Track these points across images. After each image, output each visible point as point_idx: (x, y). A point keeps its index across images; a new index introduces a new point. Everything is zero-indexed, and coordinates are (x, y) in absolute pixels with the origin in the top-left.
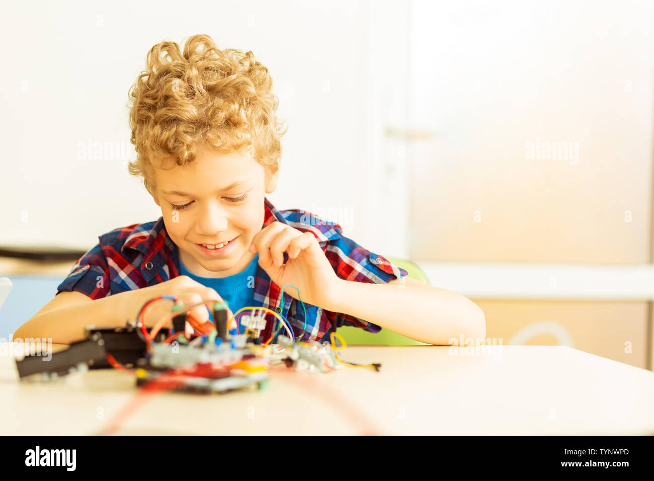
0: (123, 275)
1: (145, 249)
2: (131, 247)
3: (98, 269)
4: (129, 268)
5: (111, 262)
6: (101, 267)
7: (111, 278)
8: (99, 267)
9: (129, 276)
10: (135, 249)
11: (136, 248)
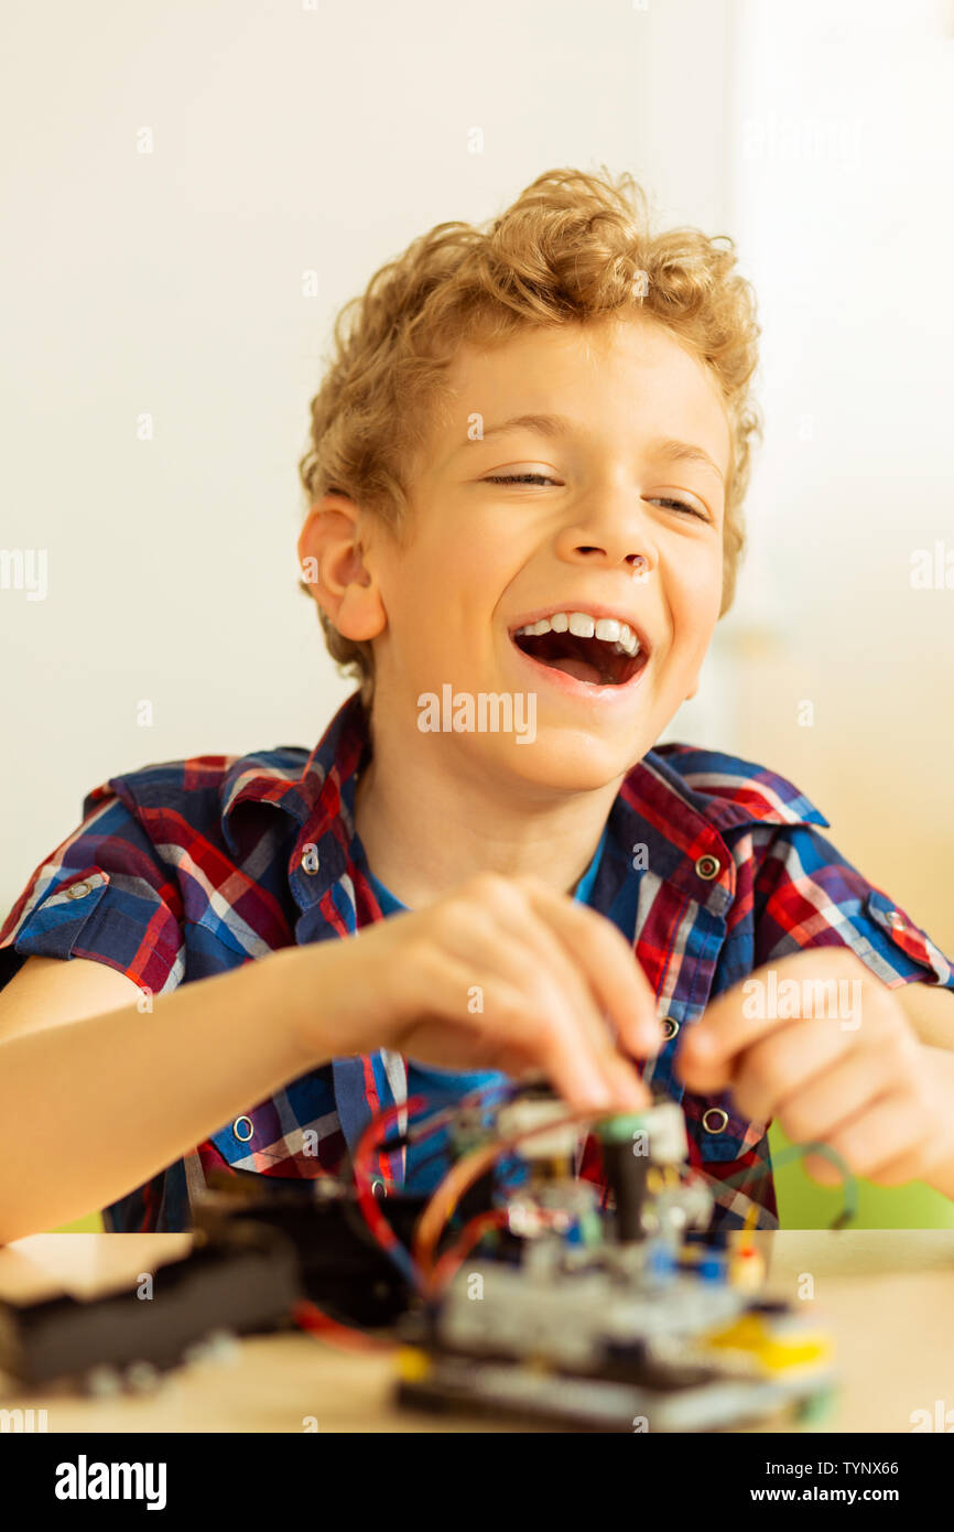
0: (219, 905)
1: (305, 811)
2: (263, 801)
3: (142, 890)
4: (237, 883)
5: (185, 861)
6: (147, 880)
7: (190, 915)
8: (143, 881)
9: (237, 907)
10: (278, 805)
11: (281, 801)
